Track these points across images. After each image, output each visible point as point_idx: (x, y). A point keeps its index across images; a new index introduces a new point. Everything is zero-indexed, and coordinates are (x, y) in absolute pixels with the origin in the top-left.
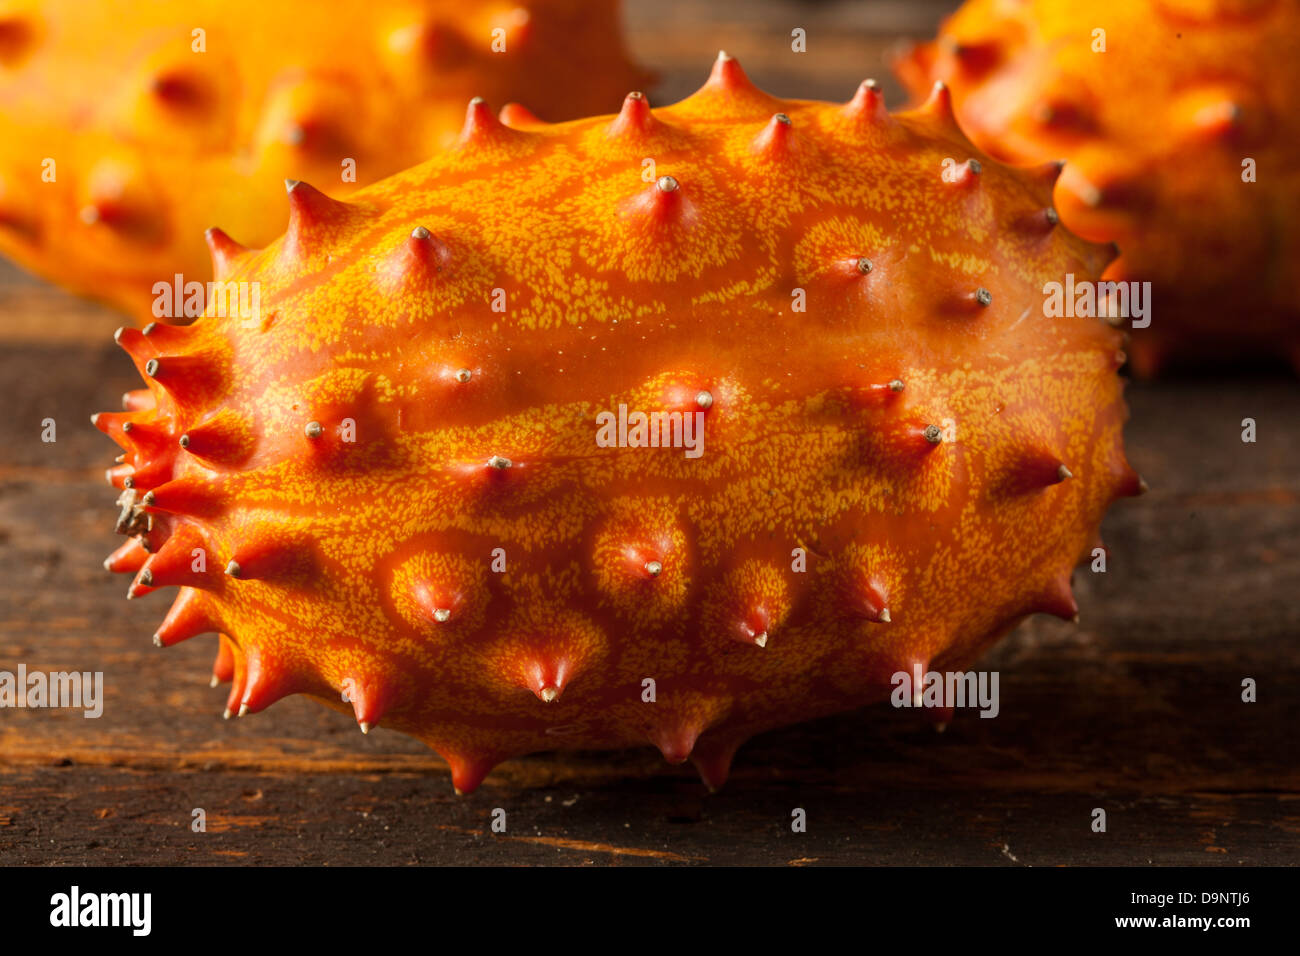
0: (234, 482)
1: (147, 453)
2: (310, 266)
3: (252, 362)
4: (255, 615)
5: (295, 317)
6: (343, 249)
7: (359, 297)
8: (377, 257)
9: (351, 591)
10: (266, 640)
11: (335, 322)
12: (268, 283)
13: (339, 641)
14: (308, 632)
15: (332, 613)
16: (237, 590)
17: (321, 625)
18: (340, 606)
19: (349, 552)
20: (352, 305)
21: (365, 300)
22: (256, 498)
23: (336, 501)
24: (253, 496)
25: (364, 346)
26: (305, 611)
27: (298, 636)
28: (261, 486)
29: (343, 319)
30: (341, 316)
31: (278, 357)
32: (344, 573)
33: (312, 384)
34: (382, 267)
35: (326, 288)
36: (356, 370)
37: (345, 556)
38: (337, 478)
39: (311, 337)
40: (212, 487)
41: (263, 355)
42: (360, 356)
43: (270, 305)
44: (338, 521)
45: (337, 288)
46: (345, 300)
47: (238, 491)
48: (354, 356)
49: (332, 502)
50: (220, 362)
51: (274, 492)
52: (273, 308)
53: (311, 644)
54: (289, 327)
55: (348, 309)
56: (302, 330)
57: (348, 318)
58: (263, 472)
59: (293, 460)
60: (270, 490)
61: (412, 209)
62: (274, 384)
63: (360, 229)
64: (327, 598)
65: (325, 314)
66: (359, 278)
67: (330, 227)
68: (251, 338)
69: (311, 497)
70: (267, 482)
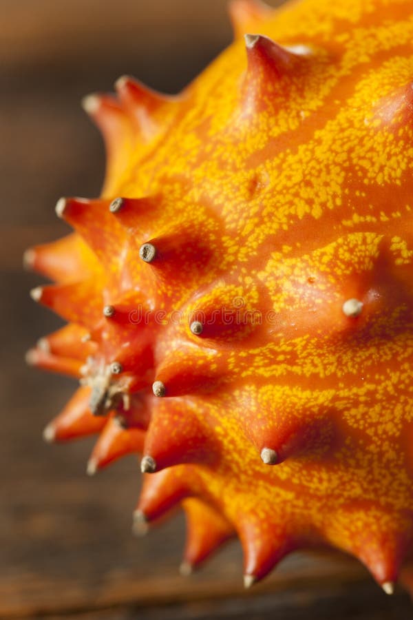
0: (239, 359)
1: (126, 334)
2: (282, 122)
3: (244, 234)
4: (257, 486)
5: (284, 182)
6: (314, 103)
7: (353, 155)
8: (359, 109)
9: (376, 457)
10: (267, 508)
11: (333, 184)
12: (236, 143)
13: (354, 504)
14: (320, 499)
15: (351, 480)
16: (237, 464)
17: (337, 492)
18: (362, 473)
19: (374, 421)
20: (347, 164)
21: (360, 158)
22: (267, 375)
23: (359, 370)
24: (264, 372)
25: (371, 207)
26: (321, 480)
27: (306, 503)
28: (273, 362)
29: (340, 180)
30: (337, 177)
31: (275, 226)
32: (369, 441)
33: (323, 254)
34: (371, 121)
35: (310, 147)
36: (367, 234)
37: (371, 425)
38: (361, 349)
39: (310, 202)
40: (214, 367)
41: (257, 225)
42: (369, 218)
43: (247, 168)
44: (362, 391)
45: (324, 147)
46: (339, 159)
47: (244, 369)
48: (362, 219)
49: (355, 372)
50: (206, 235)
51: (289, 368)
52: (252, 172)
53: (320, 510)
54: (280, 193)
55: (343, 169)
56: (297, 195)
57: (346, 178)
58: (276, 348)
59: (313, 335)
60: (284, 366)
61: (372, 51)
62: (276, 255)
63: (325, 79)
64: (347, 466)
65: (318, 177)
66: (347, 133)
67: (295, 80)
68: (235, 207)
69: (332, 369)
70: (281, 358)
